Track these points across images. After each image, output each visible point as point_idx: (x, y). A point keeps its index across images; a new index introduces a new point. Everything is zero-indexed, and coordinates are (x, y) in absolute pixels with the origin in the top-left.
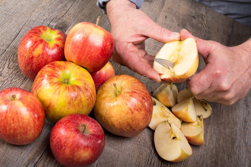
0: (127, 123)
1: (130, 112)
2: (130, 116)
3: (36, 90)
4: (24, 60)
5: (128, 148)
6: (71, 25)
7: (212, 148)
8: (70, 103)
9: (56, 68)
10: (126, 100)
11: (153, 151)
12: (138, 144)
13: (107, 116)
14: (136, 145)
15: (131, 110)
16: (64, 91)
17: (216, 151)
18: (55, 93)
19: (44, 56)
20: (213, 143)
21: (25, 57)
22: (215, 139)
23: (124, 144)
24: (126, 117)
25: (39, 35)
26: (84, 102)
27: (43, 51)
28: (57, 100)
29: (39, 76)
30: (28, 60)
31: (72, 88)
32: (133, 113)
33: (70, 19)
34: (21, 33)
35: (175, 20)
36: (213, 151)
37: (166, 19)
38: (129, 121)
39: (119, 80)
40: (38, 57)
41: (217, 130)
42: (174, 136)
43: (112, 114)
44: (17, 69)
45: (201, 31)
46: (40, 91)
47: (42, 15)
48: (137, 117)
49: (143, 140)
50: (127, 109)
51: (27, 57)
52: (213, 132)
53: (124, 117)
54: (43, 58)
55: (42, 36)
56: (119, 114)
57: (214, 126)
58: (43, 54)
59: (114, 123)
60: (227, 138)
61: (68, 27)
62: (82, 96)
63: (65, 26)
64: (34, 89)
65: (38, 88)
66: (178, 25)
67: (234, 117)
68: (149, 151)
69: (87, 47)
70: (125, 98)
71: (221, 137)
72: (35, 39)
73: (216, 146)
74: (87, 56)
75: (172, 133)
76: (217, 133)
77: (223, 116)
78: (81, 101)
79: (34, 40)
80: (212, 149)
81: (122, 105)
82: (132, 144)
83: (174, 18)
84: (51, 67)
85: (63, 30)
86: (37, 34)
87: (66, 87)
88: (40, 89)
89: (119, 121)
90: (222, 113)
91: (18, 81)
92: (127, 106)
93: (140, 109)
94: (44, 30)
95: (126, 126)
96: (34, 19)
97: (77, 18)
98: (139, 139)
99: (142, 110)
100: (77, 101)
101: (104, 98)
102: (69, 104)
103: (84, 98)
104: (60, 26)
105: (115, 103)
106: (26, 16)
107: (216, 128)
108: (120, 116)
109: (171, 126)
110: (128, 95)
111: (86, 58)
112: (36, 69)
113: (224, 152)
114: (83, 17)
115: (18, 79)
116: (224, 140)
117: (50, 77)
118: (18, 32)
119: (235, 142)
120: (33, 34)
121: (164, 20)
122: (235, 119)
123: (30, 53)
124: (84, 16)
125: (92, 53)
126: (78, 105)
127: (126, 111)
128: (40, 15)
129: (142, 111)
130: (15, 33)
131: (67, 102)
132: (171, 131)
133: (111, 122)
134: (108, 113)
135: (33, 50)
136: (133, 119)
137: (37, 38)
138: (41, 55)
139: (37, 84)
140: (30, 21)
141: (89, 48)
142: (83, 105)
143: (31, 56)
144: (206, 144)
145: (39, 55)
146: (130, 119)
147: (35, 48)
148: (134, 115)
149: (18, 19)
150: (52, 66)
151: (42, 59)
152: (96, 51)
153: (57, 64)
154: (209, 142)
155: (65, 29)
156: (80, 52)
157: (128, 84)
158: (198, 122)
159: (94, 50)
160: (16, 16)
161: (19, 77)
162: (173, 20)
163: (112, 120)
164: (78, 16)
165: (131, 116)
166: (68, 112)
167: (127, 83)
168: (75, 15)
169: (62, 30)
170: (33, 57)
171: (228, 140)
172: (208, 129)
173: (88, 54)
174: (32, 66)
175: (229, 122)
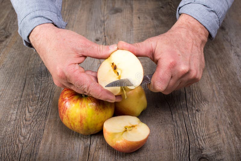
3: (65, 113)
5: (154, 131)
12: (160, 124)
14: (160, 126)
17: (228, 102)
18: (81, 107)
28: (86, 112)
29: (62, 101)
34: (27, 82)
35: (148, 17)
36: (225, 103)
37: (140, 20)
44: (37, 110)
45: (173, 15)
46: (68, 112)
47: (37, 61)
49: (164, 120)
52: (219, 89)
57: (217, 84)
64: (62, 114)
65: (65, 111)
66: (152, 19)
68: (172, 126)
71: (227, 90)
73: (226, 98)
76: (222, 88)
77: (222, 72)
83: (146, 16)
88: (67, 110)
90: (220, 71)
91: (41, 119)
96: (32, 66)
98: (160, 120)
106: (25, 67)
115: (41, 117)
116: (230, 91)
118: (24, 82)
121: (139, 20)
122: (232, 71)
128: (36, 62)
130: (22, 84)
139: (63, 108)
140: (30, 70)
144: (218, 100)
149: (20, 72)
154: (219, 98)
160: (16, 71)
162: (146, 18)
171: (234, 89)
172: (214, 89)
175: (229, 75)
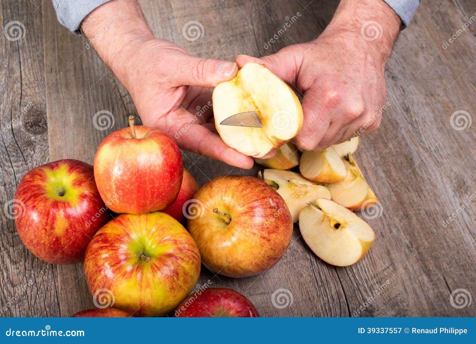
0: (267, 258)
1: (265, 241)
2: (267, 247)
4: (45, 249)
6: (45, 105)
7: (389, 194)
8: (173, 288)
9: (116, 245)
10: (250, 227)
11: (313, 260)
12: (285, 261)
13: (231, 265)
14: (285, 266)
15: (264, 238)
16: (154, 276)
17: (395, 195)
18: (141, 287)
19: (75, 228)
20: (383, 183)
21: (44, 244)
22: (383, 175)
23: (268, 277)
24: (263, 252)
25: (42, 196)
26: (190, 271)
27: (69, 221)
30: (52, 246)
31: (162, 264)
32: (269, 240)
33: (36, 92)
36: (391, 198)
38: (268, 255)
39: (216, 197)
40: (67, 234)
41: (376, 157)
42: (335, 223)
43: (239, 259)
48: (277, 241)
50: (258, 241)
51: (46, 243)
53: (260, 254)
54: (75, 231)
55: (50, 196)
56: (249, 254)
57: (368, 151)
58: (70, 225)
59: (248, 268)
60: (399, 161)
61: (46, 114)
62: (184, 264)
63: (38, 115)
67: (388, 114)
68: (308, 264)
69: (145, 184)
70: (246, 225)
71: (389, 165)
72: (42, 208)
73: (390, 186)
74: (152, 196)
75: (330, 220)
76: (380, 162)
78: (186, 274)
79: (43, 212)
80: (388, 196)
81: (247, 238)
82: (278, 270)
84: (106, 247)
85: (40, 124)
86: (39, 198)
87: (152, 268)
89: (254, 263)
91: (45, 278)
92: (256, 236)
93: (277, 227)
94: (42, 180)
95: (268, 262)
97: (46, 82)
99: (279, 226)
100: (182, 279)
101: (211, 239)
102: (173, 290)
103: (188, 265)
104: (31, 120)
105: (234, 239)
107: (373, 153)
108: (252, 256)
109: (320, 209)
110: (247, 217)
111: (153, 200)
112: (72, 251)
113: (408, 189)
114: (54, 74)
116: (395, 167)
117: (118, 266)
119: (412, 159)
120: (34, 201)
122: (390, 117)
123: (49, 236)
124: (53, 71)
125: (158, 188)
126: (185, 281)
127: (258, 244)
129: (279, 228)
131: (168, 289)
132: (326, 218)
133: (242, 269)
134: (230, 260)
135: (52, 228)
136: (274, 248)
137: (44, 205)
138: (69, 228)
141: (150, 184)
142: (191, 276)
143: (54, 239)
145: (67, 230)
146: (270, 250)
147: (53, 223)
148: (272, 241)
150: (106, 245)
151: (74, 233)
152: (163, 181)
153: (112, 236)
155: (43, 121)
156: (138, 197)
157: (235, 197)
158: (351, 170)
159: (159, 182)
161: (41, 269)
163: (242, 267)
164: (44, 78)
165: (269, 247)
166: (175, 301)
167: (233, 197)
168: (38, 80)
169: (39, 126)
170: (58, 239)
171: (402, 163)
172: (364, 164)
173: (153, 193)
174: (63, 252)
175: (386, 129)
